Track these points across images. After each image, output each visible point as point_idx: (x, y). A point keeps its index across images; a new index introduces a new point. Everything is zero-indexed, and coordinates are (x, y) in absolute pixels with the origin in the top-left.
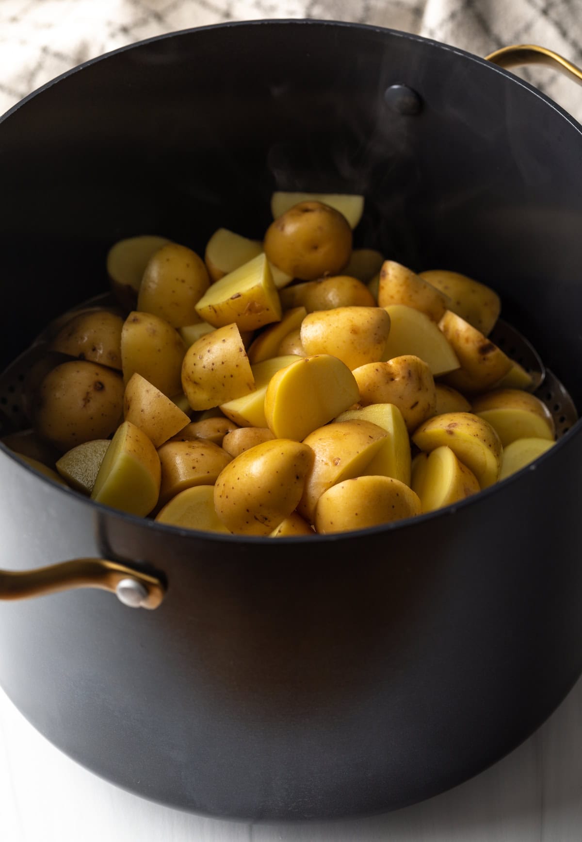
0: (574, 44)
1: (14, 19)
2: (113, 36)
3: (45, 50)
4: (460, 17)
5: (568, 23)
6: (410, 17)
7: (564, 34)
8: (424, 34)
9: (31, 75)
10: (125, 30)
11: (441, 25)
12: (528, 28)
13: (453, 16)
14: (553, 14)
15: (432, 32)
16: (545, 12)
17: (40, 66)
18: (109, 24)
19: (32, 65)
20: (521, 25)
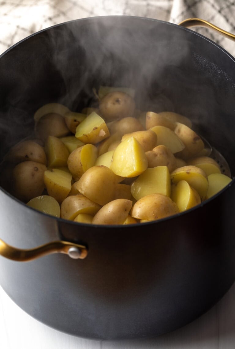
0: (232, 25)
1: (5, 14)
2: (45, 21)
3: (18, 27)
4: (185, 14)
5: (229, 16)
6: (165, 14)
7: (227, 20)
8: (171, 21)
9: (13, 37)
10: (50, 19)
11: (178, 17)
12: (213, 18)
13: (182, 13)
14: (223, 12)
15: (174, 20)
16: (220, 12)
17: (16, 33)
18: (44, 16)
19: (13, 33)
20: (210, 17)
